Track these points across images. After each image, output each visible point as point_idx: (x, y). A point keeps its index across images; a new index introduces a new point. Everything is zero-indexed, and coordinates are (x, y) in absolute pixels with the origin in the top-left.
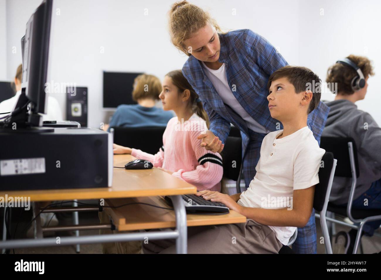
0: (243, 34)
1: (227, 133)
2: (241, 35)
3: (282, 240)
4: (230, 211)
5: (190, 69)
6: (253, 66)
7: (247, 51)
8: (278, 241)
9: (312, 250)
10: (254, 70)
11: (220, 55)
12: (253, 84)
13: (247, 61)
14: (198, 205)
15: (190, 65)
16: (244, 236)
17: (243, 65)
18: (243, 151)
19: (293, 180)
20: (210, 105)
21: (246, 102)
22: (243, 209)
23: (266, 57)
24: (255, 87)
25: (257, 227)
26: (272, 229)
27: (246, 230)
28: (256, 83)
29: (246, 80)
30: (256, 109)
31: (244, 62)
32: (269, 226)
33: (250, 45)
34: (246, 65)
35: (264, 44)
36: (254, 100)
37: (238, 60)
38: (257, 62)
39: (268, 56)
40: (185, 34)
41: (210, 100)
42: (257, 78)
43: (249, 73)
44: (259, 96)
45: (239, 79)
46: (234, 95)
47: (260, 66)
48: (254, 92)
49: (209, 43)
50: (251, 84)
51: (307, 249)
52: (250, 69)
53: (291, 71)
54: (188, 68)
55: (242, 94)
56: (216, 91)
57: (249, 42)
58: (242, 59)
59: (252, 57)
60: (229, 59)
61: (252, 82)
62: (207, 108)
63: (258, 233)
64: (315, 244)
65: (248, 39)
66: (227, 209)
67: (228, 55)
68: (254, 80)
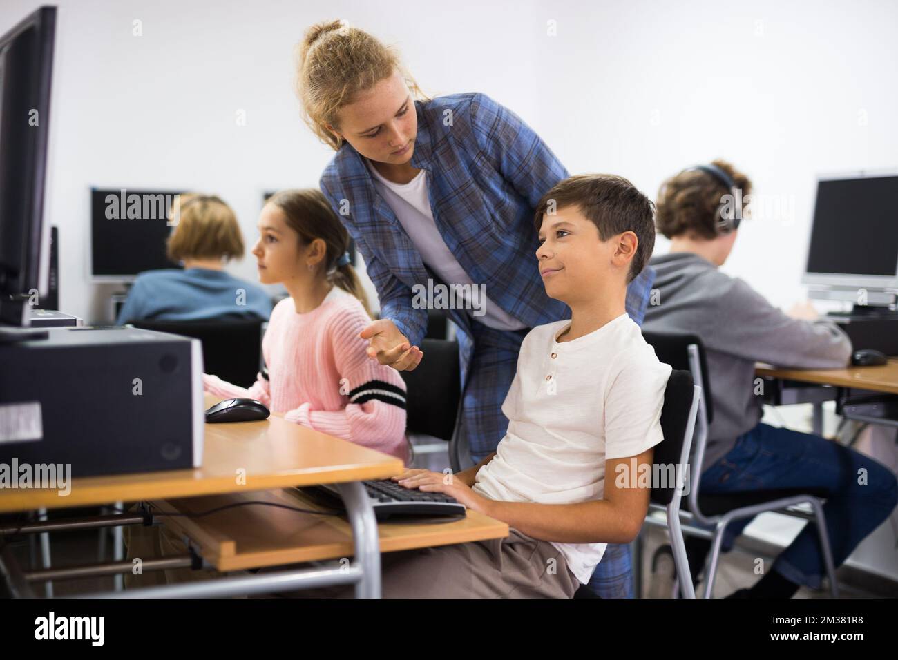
0: (468, 103)
1: (422, 328)
2: (466, 105)
3: (581, 572)
4: (468, 513)
5: (341, 179)
6: (490, 176)
7: (479, 142)
8: (572, 575)
9: (622, 591)
10: (493, 186)
11: (414, 151)
12: (490, 217)
13: (479, 164)
14: (395, 502)
15: (339, 170)
16: (499, 569)
17: (468, 174)
18: (463, 372)
19: (604, 438)
20: (388, 262)
21: (471, 259)
22: (494, 507)
23: (520, 157)
24: (494, 224)
25: (526, 546)
26: (559, 550)
27: (502, 556)
28: (497, 216)
29: (475, 209)
30: (495, 274)
31: (469, 168)
32: (553, 544)
33: (485, 129)
34: (476, 175)
35: (515, 126)
36: (491, 254)
37: (457, 164)
38: (500, 167)
39: (525, 154)
40: (343, 92)
41: (387, 251)
42: (499, 204)
43: (482, 193)
44: (502, 244)
45: (458, 206)
46: (446, 243)
47: (505, 177)
48: (492, 236)
49: (396, 118)
50: (485, 218)
51: (613, 589)
52: (485, 183)
53: (587, 190)
54: (335, 176)
55: (465, 241)
56: (402, 231)
57: (483, 123)
58: (467, 161)
59: (489, 156)
60: (435, 161)
61: (487, 213)
62: (376, 271)
63: (528, 559)
64: (628, 578)
65: (481, 115)
66: (462, 508)
67: (433, 152)
68: (492, 209)
